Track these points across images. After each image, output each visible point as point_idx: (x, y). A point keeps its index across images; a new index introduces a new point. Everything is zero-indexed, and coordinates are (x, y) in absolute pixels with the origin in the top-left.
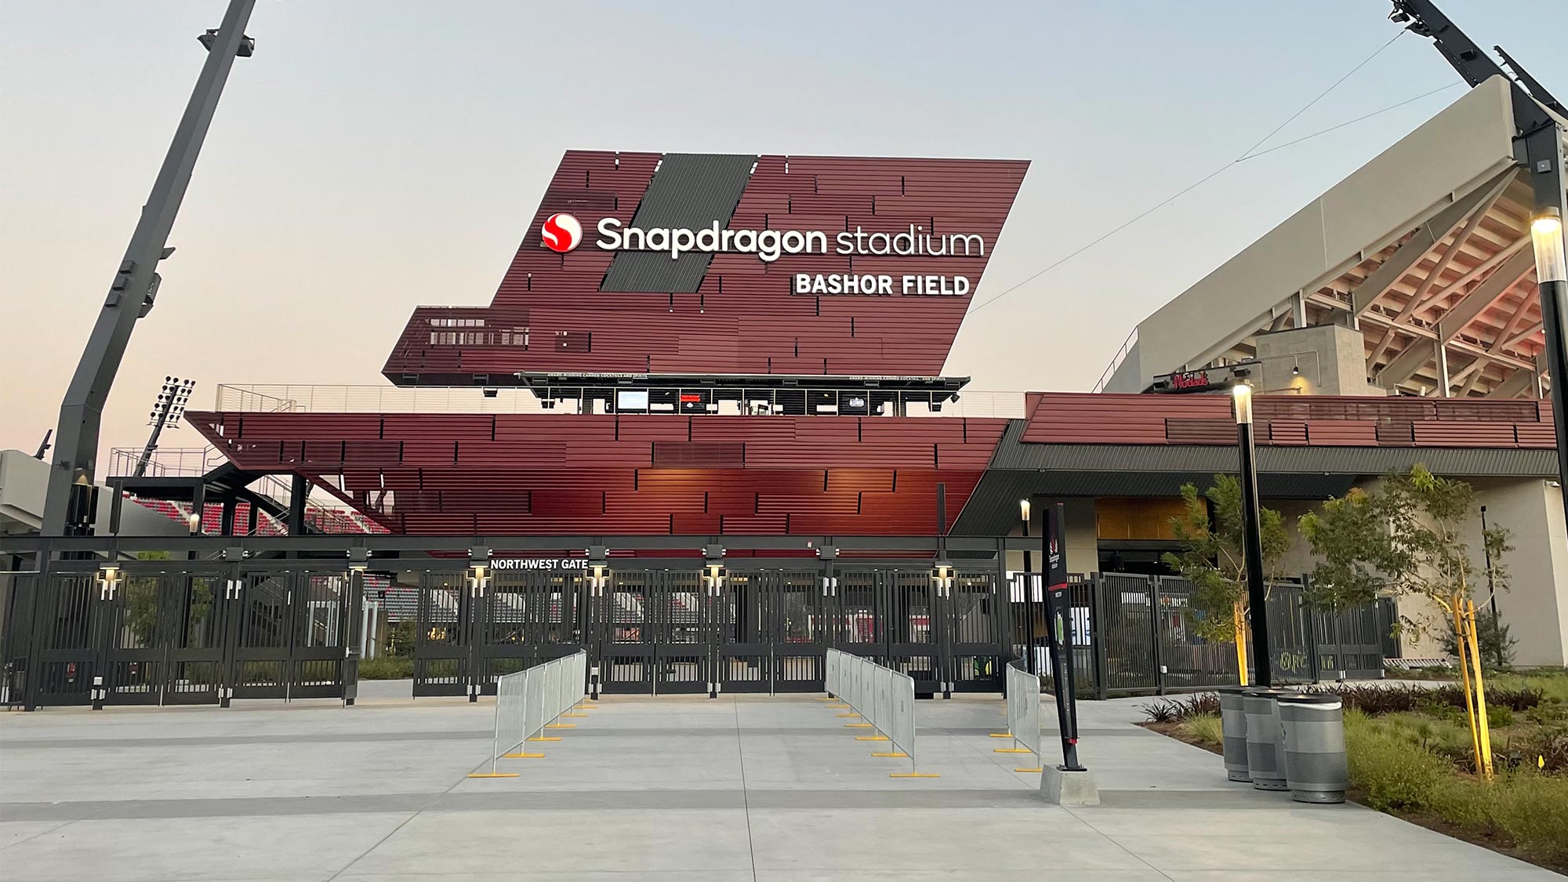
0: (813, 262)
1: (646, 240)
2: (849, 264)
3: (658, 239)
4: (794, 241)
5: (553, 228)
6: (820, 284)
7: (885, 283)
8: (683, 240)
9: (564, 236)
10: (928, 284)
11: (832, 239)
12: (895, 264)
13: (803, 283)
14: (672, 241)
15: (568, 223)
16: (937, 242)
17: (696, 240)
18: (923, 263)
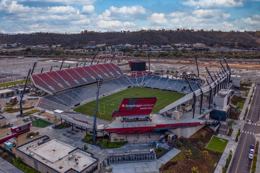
0: (141, 107)
1: (129, 106)
2: (144, 107)
3: (130, 106)
4: (140, 106)
5: (122, 106)
6: (142, 109)
7: (147, 108)
8: (132, 106)
9: (123, 106)
10: (150, 108)
11: (143, 105)
12: (147, 107)
13: (141, 109)
14: (131, 106)
15: (123, 105)
16: (150, 105)
17: (133, 106)
18: (149, 107)
